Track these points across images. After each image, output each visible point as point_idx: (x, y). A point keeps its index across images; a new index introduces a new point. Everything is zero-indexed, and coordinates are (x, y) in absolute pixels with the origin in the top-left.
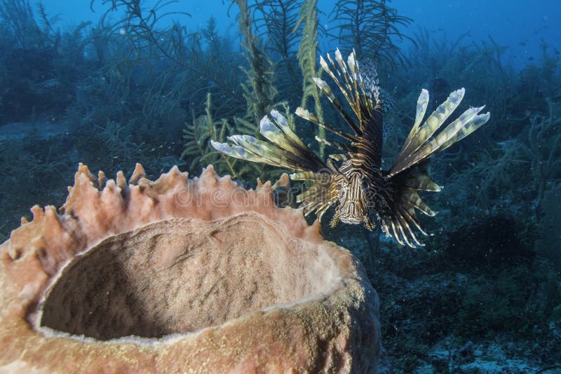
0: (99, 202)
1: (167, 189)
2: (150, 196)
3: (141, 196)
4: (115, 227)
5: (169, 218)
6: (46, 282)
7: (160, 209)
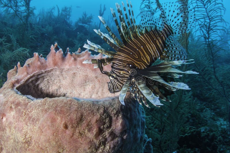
0: (55, 55)
1: (82, 56)
2: (74, 57)
3: (70, 56)
4: (58, 65)
5: (79, 67)
6: (26, 76)
7: (76, 62)
